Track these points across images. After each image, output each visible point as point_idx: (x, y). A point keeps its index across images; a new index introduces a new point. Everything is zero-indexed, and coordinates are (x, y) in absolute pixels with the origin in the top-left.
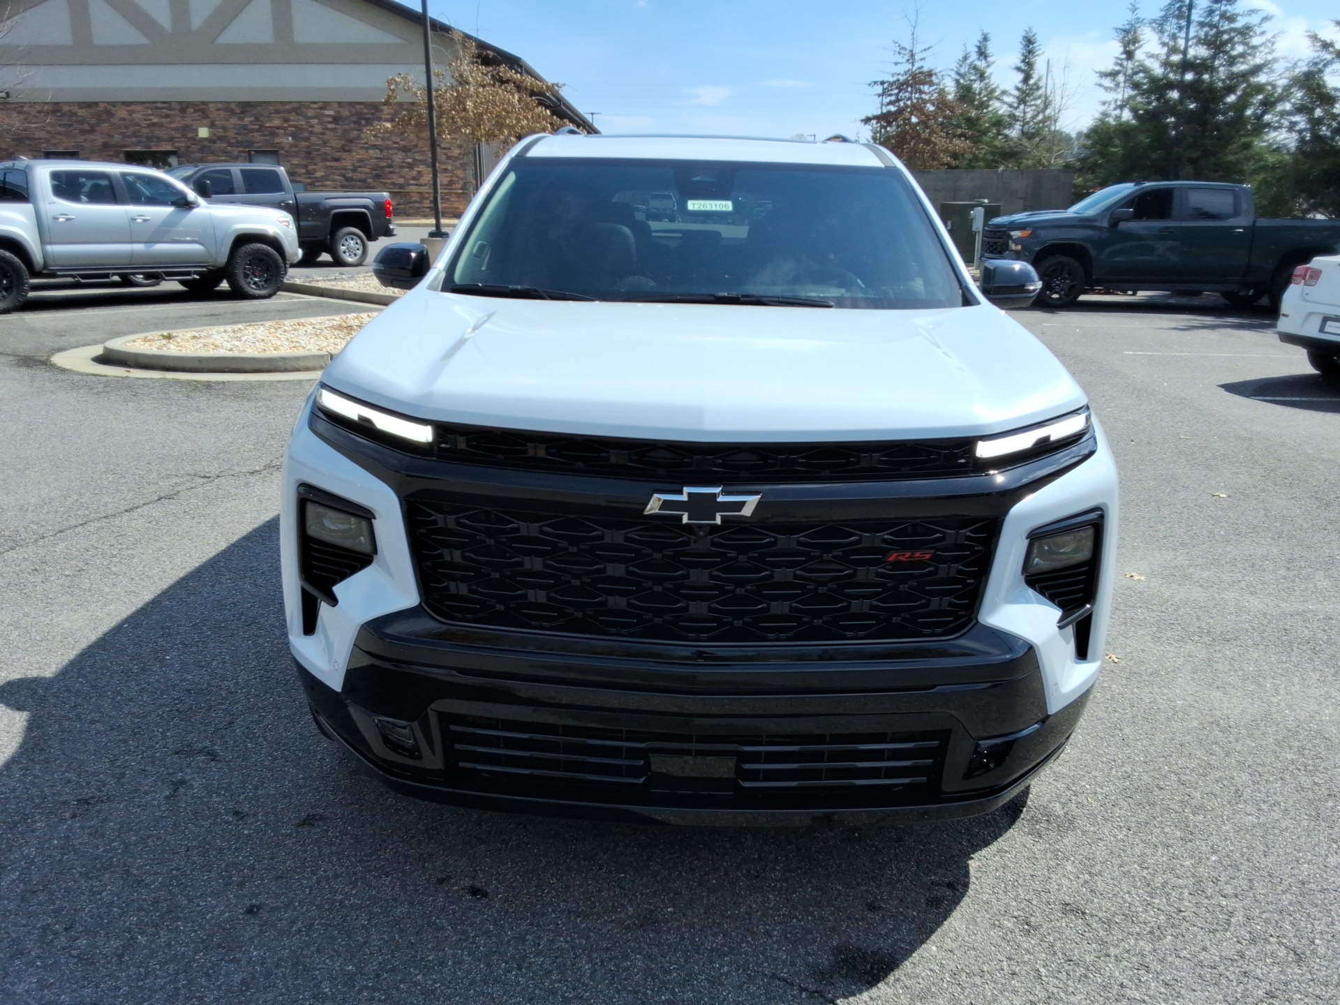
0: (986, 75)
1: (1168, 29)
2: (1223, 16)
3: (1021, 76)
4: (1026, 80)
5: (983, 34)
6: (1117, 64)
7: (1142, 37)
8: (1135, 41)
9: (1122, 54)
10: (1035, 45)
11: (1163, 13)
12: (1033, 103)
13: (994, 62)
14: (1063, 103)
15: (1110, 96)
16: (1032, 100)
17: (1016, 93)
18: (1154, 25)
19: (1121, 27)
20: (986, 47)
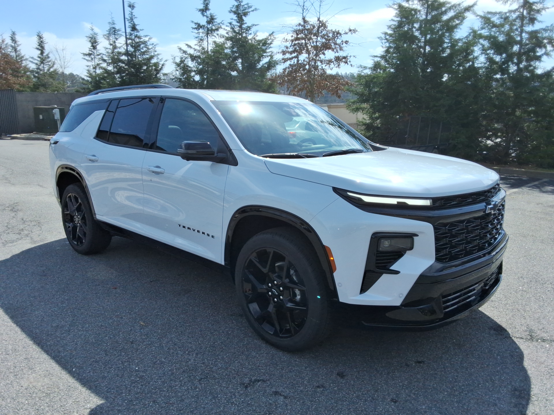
0: (18, 50)
1: (112, 39)
2: (136, 36)
3: (39, 52)
4: (42, 53)
5: (12, 32)
6: (90, 51)
7: (98, 41)
8: (95, 42)
9: (91, 47)
10: (43, 39)
11: (108, 32)
12: (47, 64)
13: (20, 45)
14: (65, 65)
15: (90, 64)
16: (46, 62)
17: (39, 59)
18: (105, 37)
19: (89, 36)
20: (15, 38)
